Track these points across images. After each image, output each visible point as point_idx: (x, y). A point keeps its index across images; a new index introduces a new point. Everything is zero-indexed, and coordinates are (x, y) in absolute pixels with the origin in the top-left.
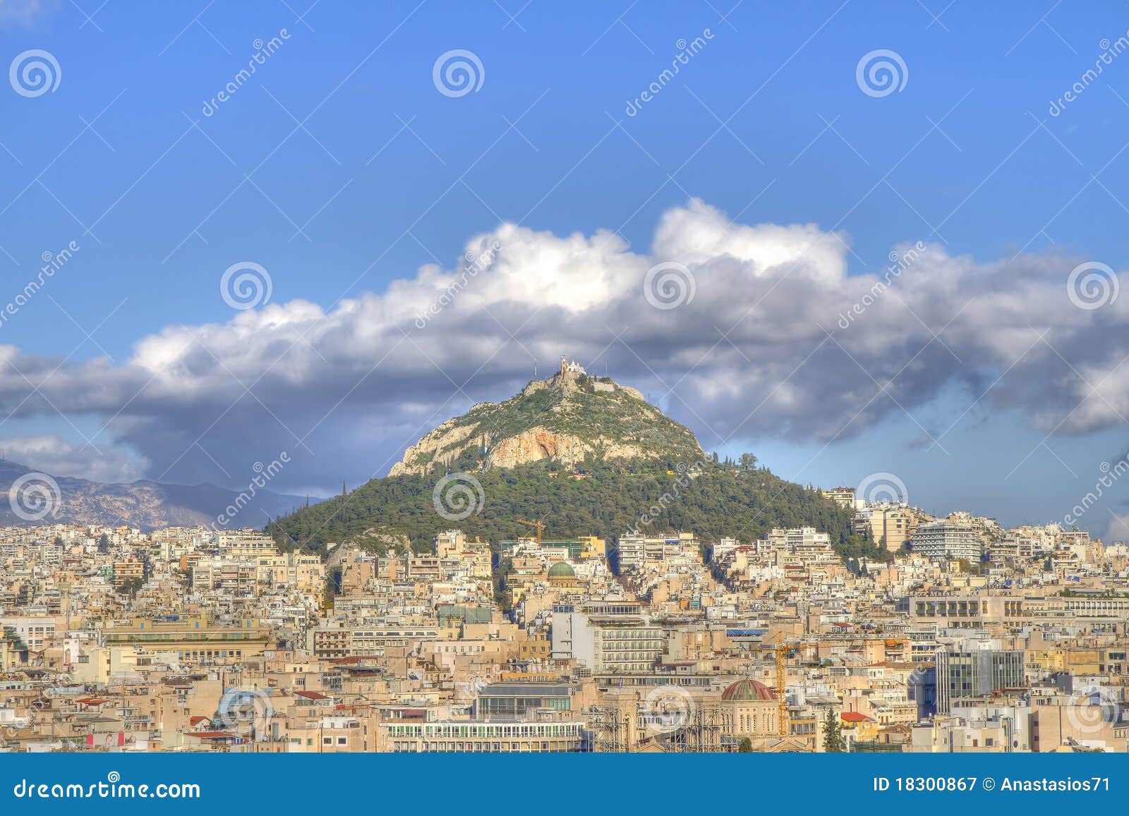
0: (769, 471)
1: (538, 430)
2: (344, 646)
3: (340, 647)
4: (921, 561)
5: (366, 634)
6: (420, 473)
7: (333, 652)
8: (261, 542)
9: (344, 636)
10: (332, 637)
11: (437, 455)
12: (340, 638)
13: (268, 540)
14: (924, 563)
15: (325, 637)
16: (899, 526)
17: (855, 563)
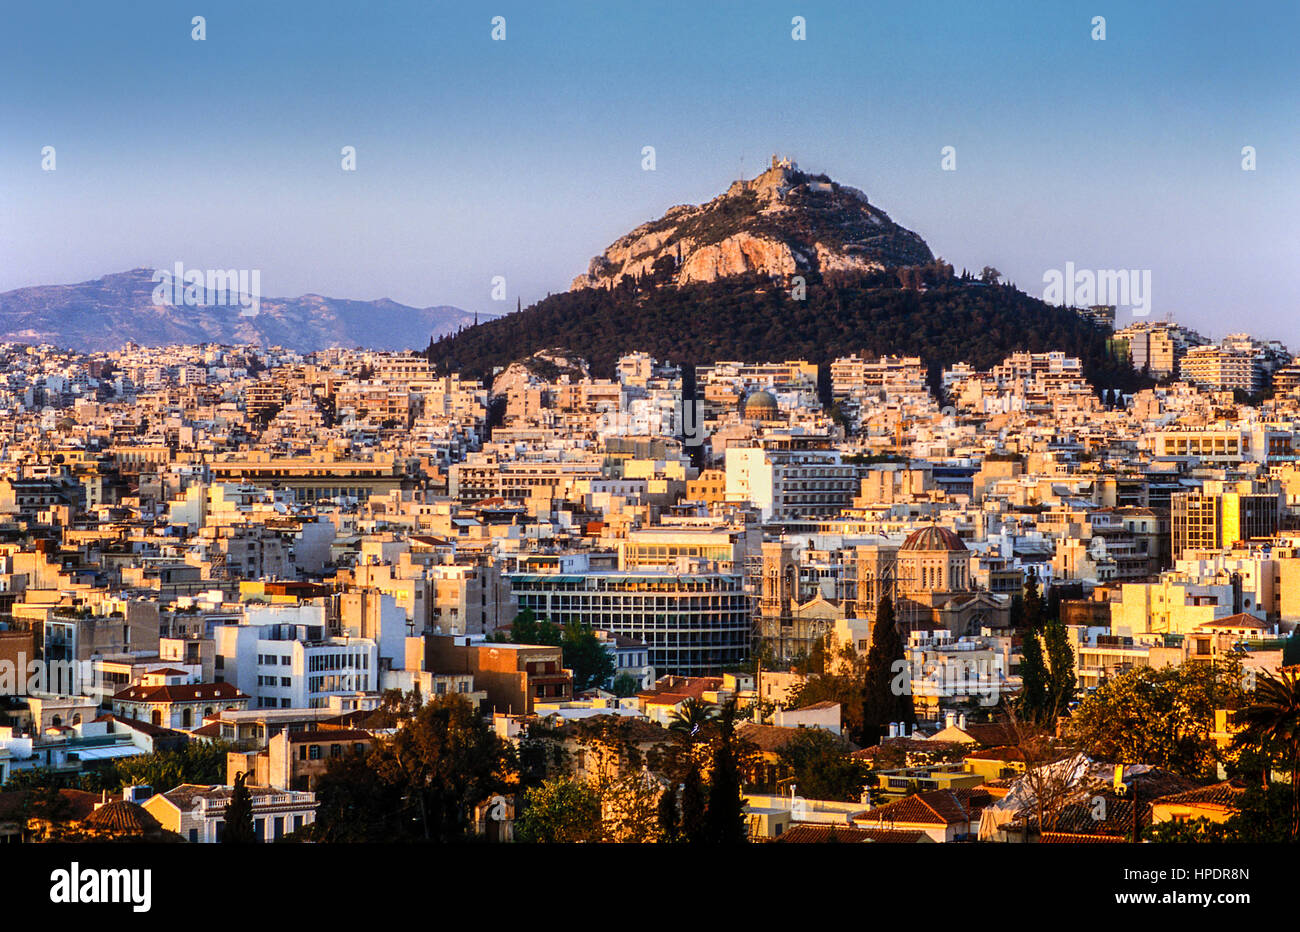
0: (1014, 286)
1: (743, 237)
2: (492, 485)
3: (487, 486)
4: (1188, 390)
5: (518, 472)
6: (605, 287)
7: (479, 491)
8: (415, 365)
9: (492, 474)
10: (478, 475)
11: (626, 266)
12: (487, 476)
13: (423, 363)
14: (1191, 393)
15: (470, 475)
16: (1165, 350)
17: (1111, 395)
